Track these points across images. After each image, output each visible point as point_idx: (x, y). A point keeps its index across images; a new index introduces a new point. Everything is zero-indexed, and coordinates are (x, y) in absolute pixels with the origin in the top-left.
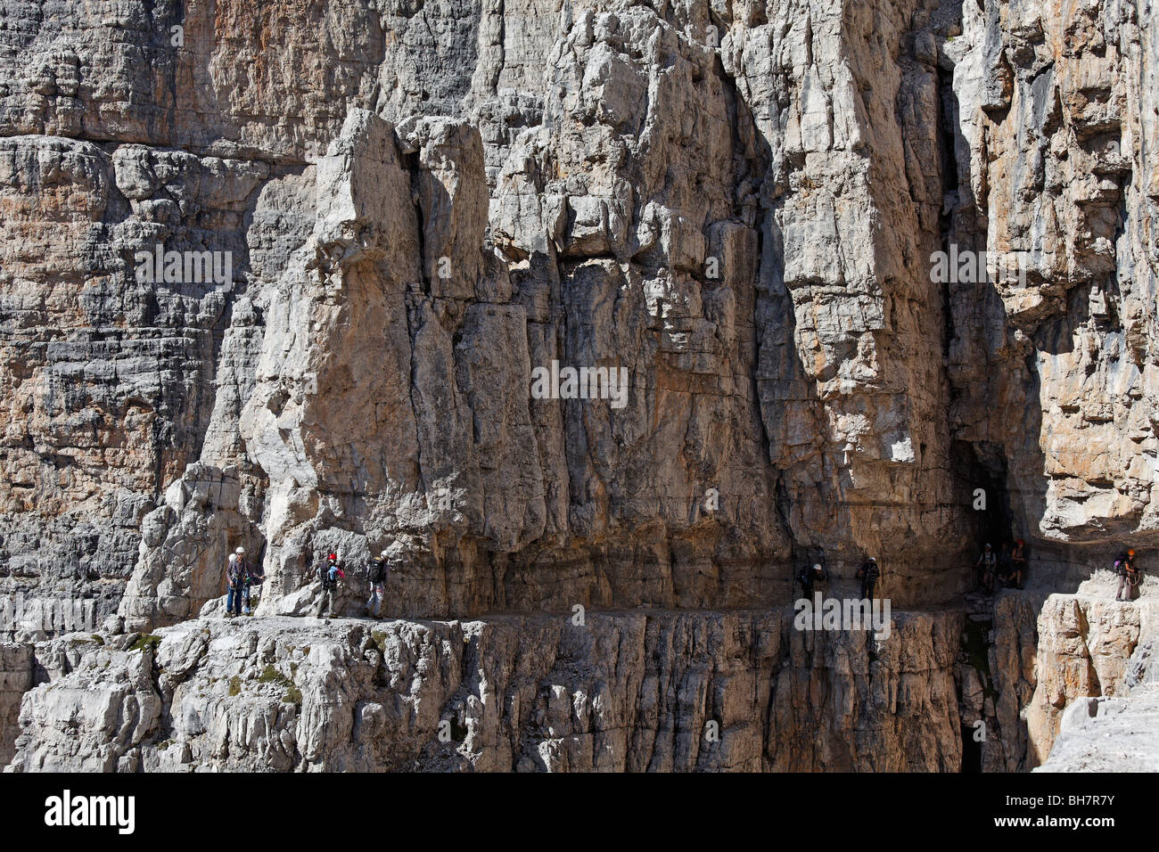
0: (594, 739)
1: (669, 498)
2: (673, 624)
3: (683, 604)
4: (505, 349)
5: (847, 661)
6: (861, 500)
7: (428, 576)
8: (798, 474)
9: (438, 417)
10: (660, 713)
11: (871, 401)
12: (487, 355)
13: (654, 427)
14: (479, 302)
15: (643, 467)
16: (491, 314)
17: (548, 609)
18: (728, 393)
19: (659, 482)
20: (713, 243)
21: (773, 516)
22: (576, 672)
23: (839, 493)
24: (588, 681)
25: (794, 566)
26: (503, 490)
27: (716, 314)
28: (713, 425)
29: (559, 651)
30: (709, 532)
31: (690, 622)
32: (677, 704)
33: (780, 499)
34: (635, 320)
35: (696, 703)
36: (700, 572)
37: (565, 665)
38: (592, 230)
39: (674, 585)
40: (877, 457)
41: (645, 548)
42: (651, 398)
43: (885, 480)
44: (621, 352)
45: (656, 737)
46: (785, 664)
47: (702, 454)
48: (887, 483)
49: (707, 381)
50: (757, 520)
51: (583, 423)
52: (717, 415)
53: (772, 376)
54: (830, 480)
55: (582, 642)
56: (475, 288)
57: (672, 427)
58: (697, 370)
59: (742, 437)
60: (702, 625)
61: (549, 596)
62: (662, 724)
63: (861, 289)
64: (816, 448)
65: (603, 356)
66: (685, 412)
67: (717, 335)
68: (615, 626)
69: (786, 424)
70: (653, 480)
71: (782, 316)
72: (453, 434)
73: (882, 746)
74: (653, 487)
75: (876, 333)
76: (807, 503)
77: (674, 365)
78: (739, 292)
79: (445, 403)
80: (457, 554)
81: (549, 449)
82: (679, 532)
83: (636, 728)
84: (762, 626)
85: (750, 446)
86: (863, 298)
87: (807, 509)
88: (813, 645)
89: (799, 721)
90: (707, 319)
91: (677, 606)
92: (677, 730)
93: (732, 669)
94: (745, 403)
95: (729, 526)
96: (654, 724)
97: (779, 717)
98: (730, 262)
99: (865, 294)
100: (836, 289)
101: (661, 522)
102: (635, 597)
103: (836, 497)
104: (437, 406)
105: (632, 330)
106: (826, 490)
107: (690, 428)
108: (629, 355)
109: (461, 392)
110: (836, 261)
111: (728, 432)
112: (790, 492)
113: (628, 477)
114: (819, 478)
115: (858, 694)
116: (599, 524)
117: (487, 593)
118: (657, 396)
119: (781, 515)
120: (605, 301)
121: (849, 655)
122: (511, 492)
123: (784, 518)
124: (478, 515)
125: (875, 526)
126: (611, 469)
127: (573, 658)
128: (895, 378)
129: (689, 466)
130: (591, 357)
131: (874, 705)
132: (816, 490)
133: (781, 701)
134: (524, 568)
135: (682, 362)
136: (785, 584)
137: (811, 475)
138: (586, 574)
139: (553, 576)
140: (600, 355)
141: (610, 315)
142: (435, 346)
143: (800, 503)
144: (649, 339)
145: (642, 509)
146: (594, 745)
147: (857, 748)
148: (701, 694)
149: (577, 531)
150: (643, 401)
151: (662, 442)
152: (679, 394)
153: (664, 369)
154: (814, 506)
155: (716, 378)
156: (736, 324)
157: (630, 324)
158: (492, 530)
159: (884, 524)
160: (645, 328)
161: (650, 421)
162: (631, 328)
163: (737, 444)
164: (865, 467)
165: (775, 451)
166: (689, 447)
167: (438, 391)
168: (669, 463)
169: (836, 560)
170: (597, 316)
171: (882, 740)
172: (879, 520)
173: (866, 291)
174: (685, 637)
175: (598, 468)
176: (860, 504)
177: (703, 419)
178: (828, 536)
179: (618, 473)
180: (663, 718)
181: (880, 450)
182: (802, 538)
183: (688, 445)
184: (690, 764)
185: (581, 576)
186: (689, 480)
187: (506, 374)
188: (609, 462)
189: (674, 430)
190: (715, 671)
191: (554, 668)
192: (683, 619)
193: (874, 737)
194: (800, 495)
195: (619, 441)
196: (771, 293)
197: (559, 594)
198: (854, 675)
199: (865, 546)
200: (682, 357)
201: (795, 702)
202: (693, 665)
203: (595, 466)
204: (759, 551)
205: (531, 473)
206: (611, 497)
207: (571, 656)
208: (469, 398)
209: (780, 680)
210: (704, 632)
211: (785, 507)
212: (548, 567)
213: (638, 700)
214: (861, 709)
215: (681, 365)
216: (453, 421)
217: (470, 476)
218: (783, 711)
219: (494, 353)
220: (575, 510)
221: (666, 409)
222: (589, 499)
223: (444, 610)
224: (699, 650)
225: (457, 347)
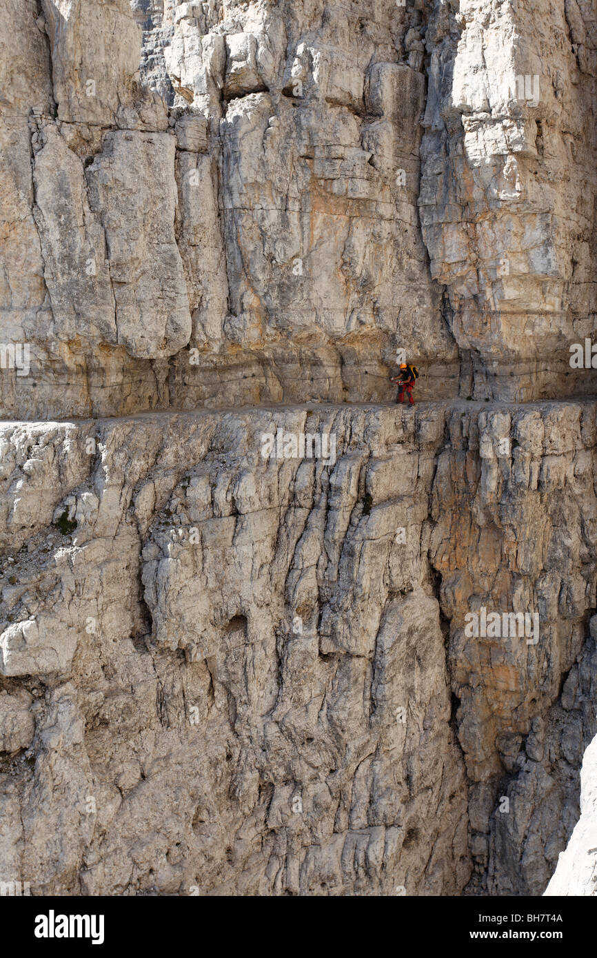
0: (237, 521)
1: (324, 309)
2: (332, 417)
3: (351, 399)
4: (142, 172)
5: (491, 448)
6: (514, 310)
7: (61, 381)
8: (458, 288)
9: (61, 234)
10: (314, 494)
11: (520, 221)
12: (118, 176)
13: (310, 246)
14: (119, 129)
15: (297, 281)
16: (128, 139)
17: (211, 406)
18: (388, 216)
19: (315, 295)
20: (373, 80)
21: (439, 325)
22: (224, 462)
23: (492, 303)
24: (233, 471)
25: (461, 366)
26: (139, 302)
27: (372, 144)
28: (372, 246)
29: (212, 443)
30: (374, 339)
31: (349, 415)
32: (330, 485)
33: (445, 310)
34: (286, 148)
35: (344, 485)
36: (366, 372)
37: (216, 456)
38: (242, 64)
39: (344, 383)
40: (526, 271)
41: (309, 353)
42: (306, 220)
43: (537, 292)
44: (270, 177)
45: (309, 514)
46: (446, 447)
47: (358, 270)
48: (538, 294)
49: (365, 205)
50: (418, 327)
51: (237, 242)
52: (376, 237)
53: (430, 202)
54: (484, 292)
55: (234, 435)
56: (115, 116)
57: (329, 246)
58: (350, 195)
59: (405, 257)
60: (359, 418)
61: (215, 395)
62: (316, 503)
63: (503, 113)
64: (470, 265)
65: (250, 180)
66: (342, 233)
67: (371, 162)
68: (272, 420)
69: (443, 244)
70: (308, 293)
71: (440, 147)
72: (78, 251)
73: (522, 518)
74: (309, 300)
75: (519, 155)
76: (465, 313)
77: (329, 190)
78: (400, 127)
79: (68, 221)
80: (95, 361)
81: (201, 266)
82: (339, 339)
83: (290, 506)
84: (424, 416)
85: (414, 265)
86: (506, 122)
87: (465, 318)
88: (468, 432)
89: (458, 492)
90: (364, 149)
91: (345, 401)
92: (328, 508)
93: (391, 453)
94: (408, 227)
95: (390, 333)
96: (308, 503)
97: (440, 490)
98: (390, 99)
99: (507, 118)
100: (482, 115)
101: (318, 330)
102: (303, 394)
103: (489, 307)
104: (60, 224)
105: (283, 157)
106: (481, 301)
107: (347, 247)
108: (280, 180)
109: (93, 212)
110: (482, 87)
111: (389, 251)
112: (452, 304)
113: (281, 291)
114: (475, 291)
115: (501, 475)
116: (255, 333)
117: (149, 393)
118: (311, 219)
119: (446, 322)
120: (254, 129)
121: (493, 443)
122: (147, 305)
123: (448, 326)
124: (108, 326)
125: (529, 332)
126: (262, 284)
127: (223, 450)
128: (540, 199)
129: (347, 281)
130: (240, 181)
131: (514, 483)
132: (473, 302)
133: (441, 477)
134: (184, 372)
135: (336, 187)
136: (452, 380)
137: (469, 289)
138: (253, 375)
139: (217, 378)
140: (246, 178)
141: (259, 143)
142: (58, 166)
143: (460, 312)
144: (302, 167)
145: (295, 318)
146: (236, 526)
147: (501, 518)
148: (350, 477)
149: (231, 339)
150: (296, 222)
151: (318, 260)
152: (335, 217)
153: (320, 195)
154: (471, 315)
155: (374, 203)
156: (396, 155)
157: (281, 151)
158: (125, 340)
159: (537, 329)
160: (297, 155)
161: (306, 241)
162: (282, 155)
163: (400, 262)
164: (516, 281)
165: (436, 267)
166: (346, 264)
167: (61, 210)
168: (325, 278)
169: (492, 361)
170: (244, 143)
171: (522, 513)
172: (533, 326)
173: (508, 114)
174: (343, 428)
175: (252, 282)
176: (513, 313)
177: (360, 238)
178: (483, 341)
179: (271, 287)
180: (317, 498)
181: (529, 265)
182: (463, 342)
183: (345, 263)
184: (337, 537)
185: (245, 377)
186: (347, 293)
187: (142, 195)
188: (261, 278)
189: (331, 249)
190: (370, 456)
191: (204, 459)
192: (342, 413)
193: (514, 510)
194: (460, 306)
195: (271, 258)
196: (433, 128)
197: (223, 393)
198: (498, 459)
199: (517, 348)
200: (335, 182)
201: (453, 478)
202: (349, 452)
203: (250, 282)
204: (422, 353)
205: (174, 287)
206: (267, 310)
207: (223, 447)
208: (101, 218)
209: (440, 460)
210: (361, 423)
211: (449, 317)
212: (211, 371)
213: (292, 483)
214: (504, 488)
215: (335, 190)
216: (79, 238)
217: (98, 289)
218: (442, 485)
219: (128, 176)
220: (229, 320)
221: (322, 231)
222: (243, 311)
223: (85, 411)
224: (355, 438)
225: (87, 169)
